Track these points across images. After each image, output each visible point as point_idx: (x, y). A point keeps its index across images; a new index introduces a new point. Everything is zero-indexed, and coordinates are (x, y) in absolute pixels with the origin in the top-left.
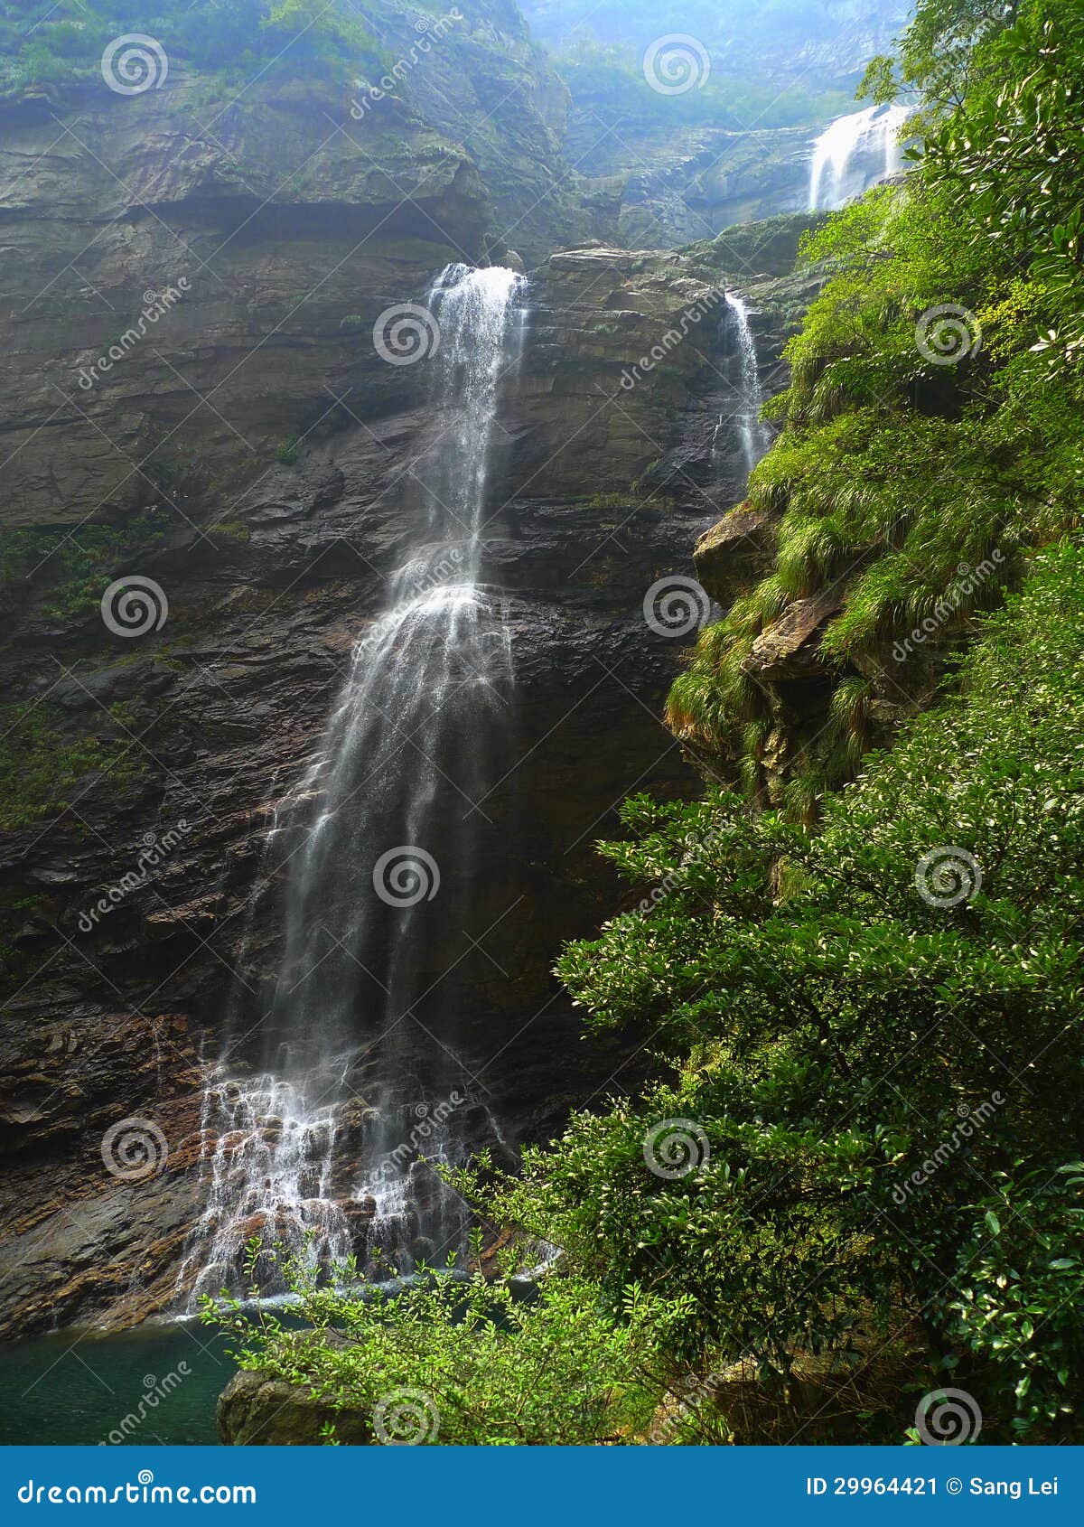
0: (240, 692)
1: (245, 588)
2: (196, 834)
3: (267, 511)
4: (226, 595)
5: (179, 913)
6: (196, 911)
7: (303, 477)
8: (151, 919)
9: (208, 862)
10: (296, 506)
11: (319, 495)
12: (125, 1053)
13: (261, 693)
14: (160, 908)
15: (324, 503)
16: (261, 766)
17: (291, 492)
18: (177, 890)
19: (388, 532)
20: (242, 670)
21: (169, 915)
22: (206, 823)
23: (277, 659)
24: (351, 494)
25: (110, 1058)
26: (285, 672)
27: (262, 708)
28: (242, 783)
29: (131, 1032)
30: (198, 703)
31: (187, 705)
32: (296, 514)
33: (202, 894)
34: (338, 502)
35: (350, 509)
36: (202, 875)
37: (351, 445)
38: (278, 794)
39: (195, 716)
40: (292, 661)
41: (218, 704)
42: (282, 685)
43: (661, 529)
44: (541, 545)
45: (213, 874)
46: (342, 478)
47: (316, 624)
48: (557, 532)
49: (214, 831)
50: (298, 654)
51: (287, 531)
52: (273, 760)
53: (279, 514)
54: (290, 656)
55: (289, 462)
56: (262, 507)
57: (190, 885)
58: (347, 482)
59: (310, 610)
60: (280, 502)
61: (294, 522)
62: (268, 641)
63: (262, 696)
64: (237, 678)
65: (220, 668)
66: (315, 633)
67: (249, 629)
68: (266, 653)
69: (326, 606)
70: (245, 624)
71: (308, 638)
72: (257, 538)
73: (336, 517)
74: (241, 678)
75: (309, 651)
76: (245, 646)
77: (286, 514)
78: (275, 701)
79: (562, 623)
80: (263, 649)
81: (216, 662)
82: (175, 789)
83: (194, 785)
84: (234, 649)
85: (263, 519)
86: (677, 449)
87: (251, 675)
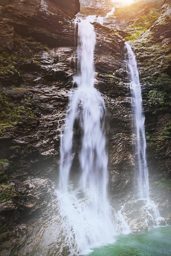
0: (46, 102)
1: (41, 77)
2: (48, 134)
3: (44, 61)
4: (36, 78)
5: (47, 153)
6: (50, 153)
7: (50, 55)
8: (42, 154)
9: (51, 141)
10: (51, 61)
11: (54, 60)
13: (50, 103)
14: (43, 152)
15: (55, 62)
16: (55, 120)
17: (49, 58)
18: (46, 147)
19: (69, 72)
21: (45, 153)
22: (49, 132)
23: (52, 96)
24: (60, 62)
26: (54, 99)
27: (51, 106)
28: (53, 123)
30: (39, 102)
31: (37, 103)
33: (50, 149)
34: (58, 63)
35: (61, 65)
36: (50, 144)
37: (59, 51)
38: (60, 127)
39: (39, 105)
40: (55, 97)
41: (42, 104)
42: (54, 102)
43: (120, 83)
44: (101, 82)
45: (52, 144)
46: (58, 58)
47: (58, 89)
48: (103, 80)
49: (51, 134)
50: (56, 95)
51: (49, 66)
52: (57, 119)
53: (47, 62)
54: (53, 95)
55: (46, 50)
56: (43, 59)
57: (48, 146)
59: (55, 86)
60: (47, 59)
61: (50, 65)
62: (48, 91)
63: (51, 104)
64: (45, 98)
65: (40, 95)
66: (58, 91)
67: (42, 87)
68: (49, 94)
69: (58, 86)
70: (41, 86)
71: (57, 92)
72: (43, 66)
73: (59, 66)
74: (46, 98)
75: (58, 95)
76: (43, 91)
77: (49, 63)
78: (53, 105)
79: (108, 98)
80: (48, 93)
81: (38, 94)
82: (41, 122)
83: (44, 122)
84: (41, 91)
85: (44, 62)
86: (121, 69)
87: (48, 98)
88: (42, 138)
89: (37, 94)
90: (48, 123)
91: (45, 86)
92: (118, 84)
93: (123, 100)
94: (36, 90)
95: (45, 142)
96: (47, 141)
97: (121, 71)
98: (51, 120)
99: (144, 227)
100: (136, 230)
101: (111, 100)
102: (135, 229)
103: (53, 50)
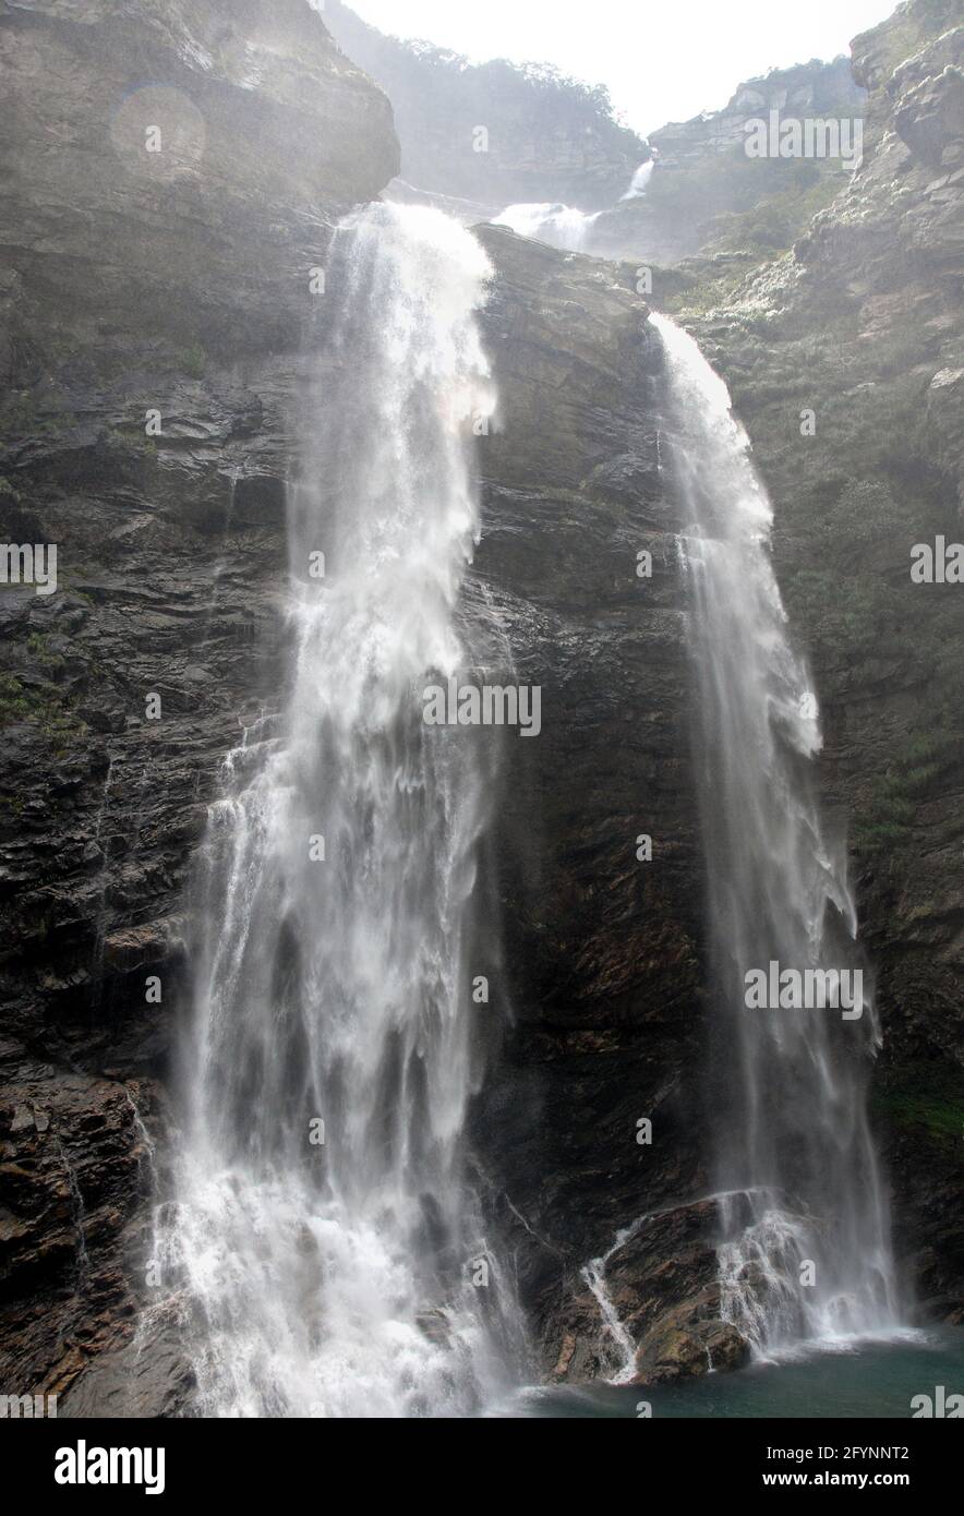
0: (169, 648)
1: (150, 517)
2: (154, 827)
3: (177, 427)
4: (124, 522)
5: (145, 934)
7: (216, 397)
8: (112, 940)
11: (237, 423)
12: (111, 1132)
13: (190, 653)
14: (114, 928)
15: (241, 432)
16: (208, 746)
17: (205, 410)
18: (139, 904)
20: (163, 620)
21: (133, 938)
22: (163, 814)
23: (204, 613)
24: (272, 429)
25: (94, 1138)
26: (216, 630)
27: (198, 672)
28: (196, 765)
29: (109, 1102)
30: (124, 653)
31: (112, 655)
32: (212, 438)
34: (255, 435)
35: (272, 447)
36: (165, 885)
37: (268, 372)
39: (120, 669)
40: (223, 618)
41: (143, 658)
42: (215, 646)
44: (505, 528)
46: (261, 409)
48: (518, 518)
49: (175, 826)
50: (228, 611)
51: (204, 455)
53: (192, 433)
54: (217, 612)
55: (193, 374)
56: (170, 421)
57: (153, 897)
58: (265, 414)
59: (233, 559)
60: (191, 420)
61: (210, 447)
62: (188, 588)
63: (193, 657)
64: (163, 629)
65: (135, 613)
66: (247, 588)
67: (158, 570)
68: (191, 604)
69: (251, 556)
70: (151, 563)
71: (238, 592)
72: (166, 457)
73: (259, 453)
74: (169, 629)
75: (241, 608)
76: (159, 590)
77: (201, 436)
78: (210, 666)
79: (545, 618)
80: (185, 598)
81: (128, 604)
82: (120, 762)
83: (140, 761)
84: (146, 592)
85: (174, 436)
86: (625, 456)
87: (180, 628)
88: (119, 850)
89: (116, 608)
90: (163, 766)
91: (175, 560)
92: (605, 538)
93: (639, 629)
94: (116, 584)
95: (132, 872)
96: (149, 866)
97: (625, 470)
98: (184, 748)
99: (727, 1349)
100: (675, 1364)
101: (557, 628)
102: (668, 1363)
103: (235, 369)
